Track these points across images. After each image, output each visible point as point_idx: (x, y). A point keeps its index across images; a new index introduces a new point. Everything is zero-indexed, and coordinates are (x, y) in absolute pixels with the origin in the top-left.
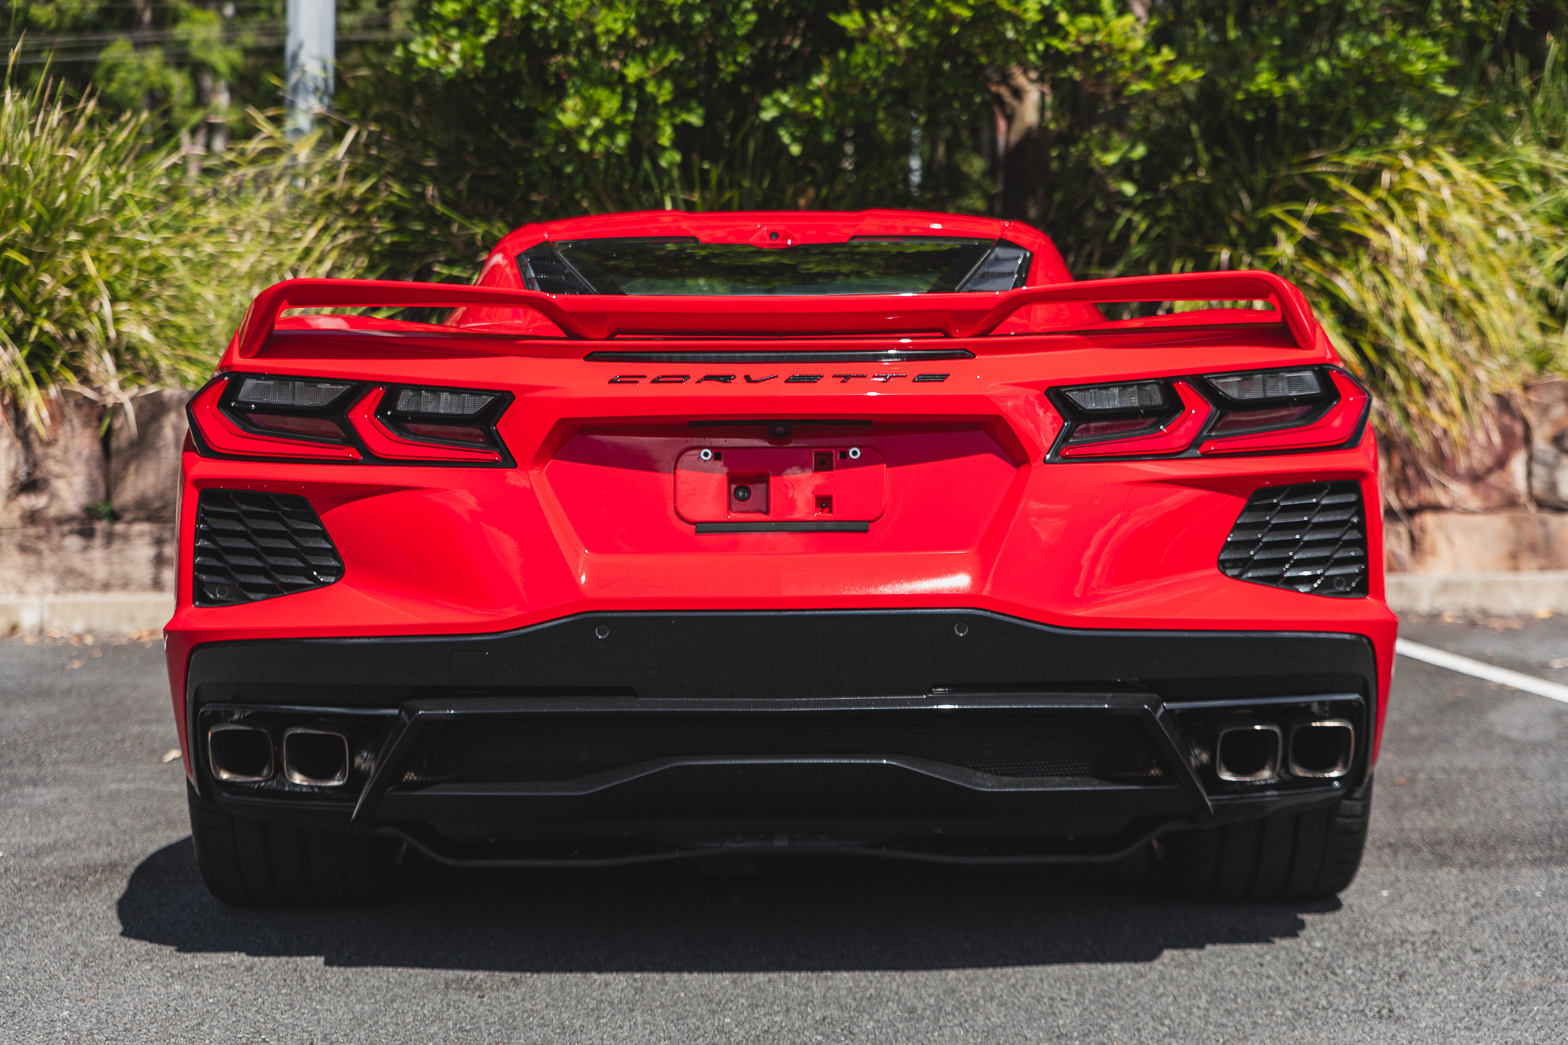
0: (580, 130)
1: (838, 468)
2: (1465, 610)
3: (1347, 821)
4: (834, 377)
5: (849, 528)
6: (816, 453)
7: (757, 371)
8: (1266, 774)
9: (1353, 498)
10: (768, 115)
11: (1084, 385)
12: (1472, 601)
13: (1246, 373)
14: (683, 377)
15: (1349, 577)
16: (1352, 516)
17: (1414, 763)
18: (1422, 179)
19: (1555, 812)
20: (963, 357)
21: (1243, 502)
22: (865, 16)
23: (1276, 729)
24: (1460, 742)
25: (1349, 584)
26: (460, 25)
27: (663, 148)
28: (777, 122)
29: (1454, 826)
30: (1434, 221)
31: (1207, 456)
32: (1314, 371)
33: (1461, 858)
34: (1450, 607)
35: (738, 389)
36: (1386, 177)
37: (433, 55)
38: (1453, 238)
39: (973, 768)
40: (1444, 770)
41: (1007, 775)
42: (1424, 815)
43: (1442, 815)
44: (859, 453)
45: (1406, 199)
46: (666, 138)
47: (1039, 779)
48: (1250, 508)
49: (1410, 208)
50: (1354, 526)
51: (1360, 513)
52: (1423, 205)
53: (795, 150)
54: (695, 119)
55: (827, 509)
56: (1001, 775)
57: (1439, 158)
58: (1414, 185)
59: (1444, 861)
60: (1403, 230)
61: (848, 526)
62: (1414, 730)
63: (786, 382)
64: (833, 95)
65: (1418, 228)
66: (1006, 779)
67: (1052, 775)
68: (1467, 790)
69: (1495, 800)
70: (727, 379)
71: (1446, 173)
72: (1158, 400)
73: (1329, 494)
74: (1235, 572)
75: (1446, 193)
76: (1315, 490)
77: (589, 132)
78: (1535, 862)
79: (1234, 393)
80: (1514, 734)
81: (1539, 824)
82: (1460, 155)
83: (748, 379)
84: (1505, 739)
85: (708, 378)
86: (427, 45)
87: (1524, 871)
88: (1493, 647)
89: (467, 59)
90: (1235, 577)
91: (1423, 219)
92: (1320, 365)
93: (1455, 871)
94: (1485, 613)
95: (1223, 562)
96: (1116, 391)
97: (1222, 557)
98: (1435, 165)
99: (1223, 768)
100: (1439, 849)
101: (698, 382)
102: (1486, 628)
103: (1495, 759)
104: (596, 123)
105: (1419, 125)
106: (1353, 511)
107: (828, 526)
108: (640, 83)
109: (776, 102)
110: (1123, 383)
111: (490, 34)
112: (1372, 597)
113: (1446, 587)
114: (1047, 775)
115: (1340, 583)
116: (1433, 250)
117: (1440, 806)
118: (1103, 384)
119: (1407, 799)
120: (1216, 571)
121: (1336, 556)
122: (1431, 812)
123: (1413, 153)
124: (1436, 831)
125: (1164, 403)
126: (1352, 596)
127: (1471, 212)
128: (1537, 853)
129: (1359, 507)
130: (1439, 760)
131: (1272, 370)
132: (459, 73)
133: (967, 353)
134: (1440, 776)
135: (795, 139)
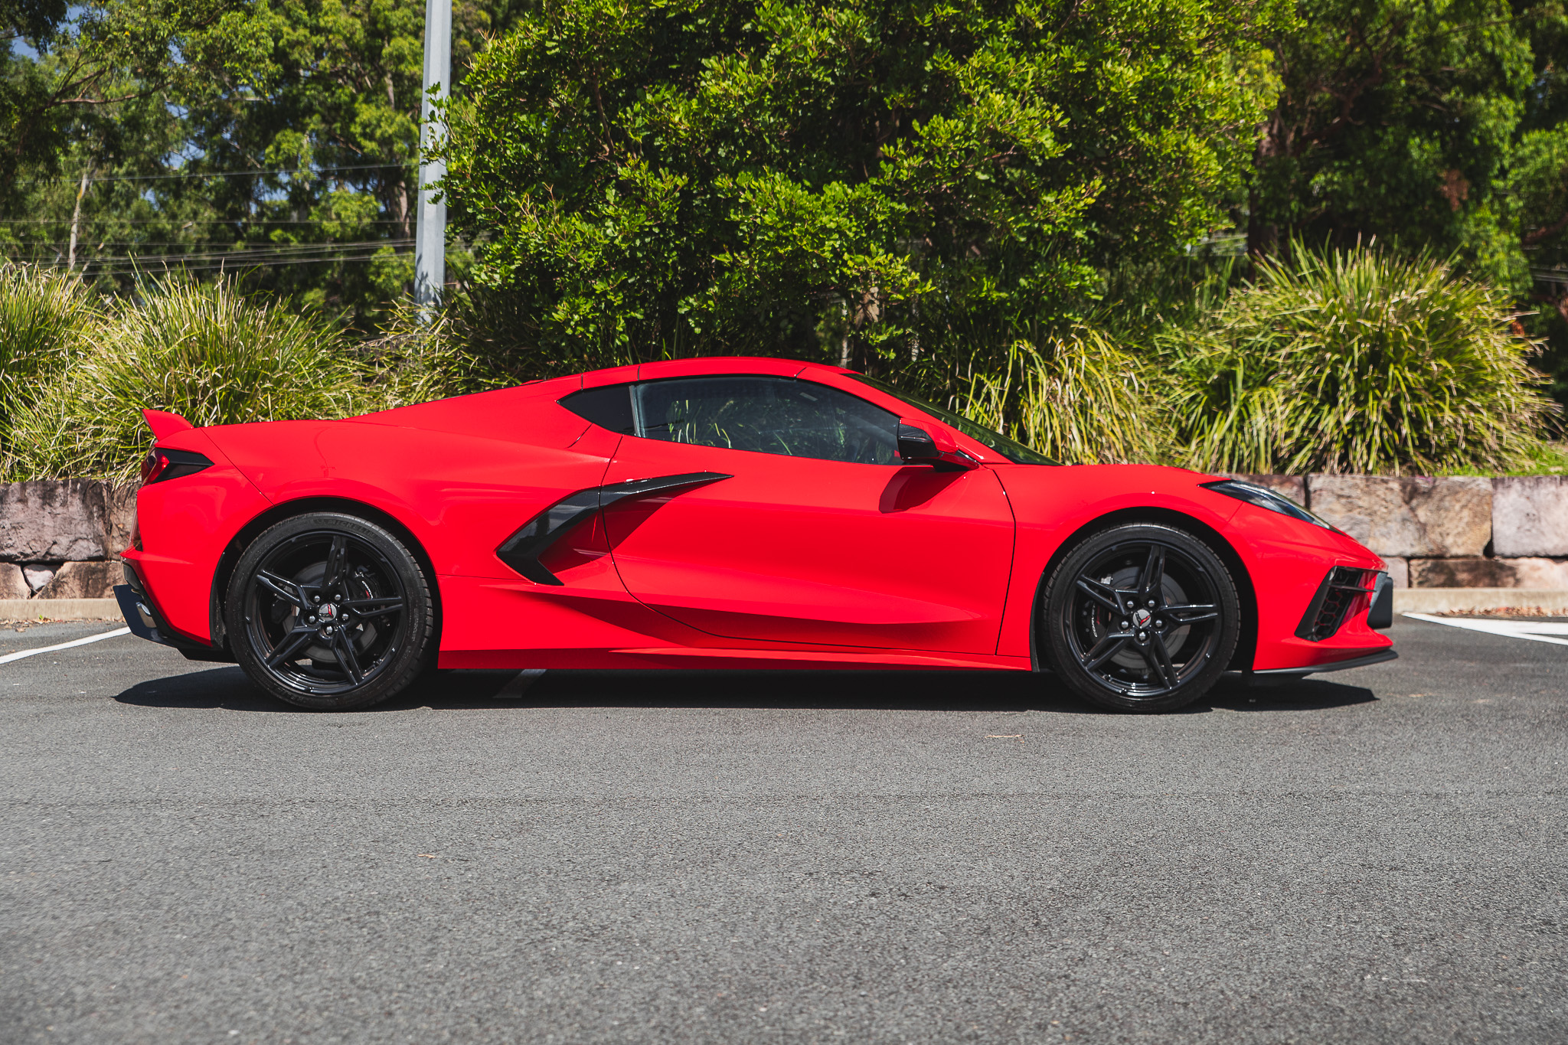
0: (567, 322)
10: (682, 311)
22: (732, 254)
26: (502, 257)
27: (619, 333)
28: (689, 314)
37: (483, 276)
46: (620, 326)
53: (698, 330)
54: (638, 315)
64: (718, 298)
77: (572, 324)
86: (480, 269)
89: (505, 279)
104: (577, 317)
108: (604, 293)
109: (687, 303)
111: (518, 264)
132: (499, 286)
135: (698, 324)
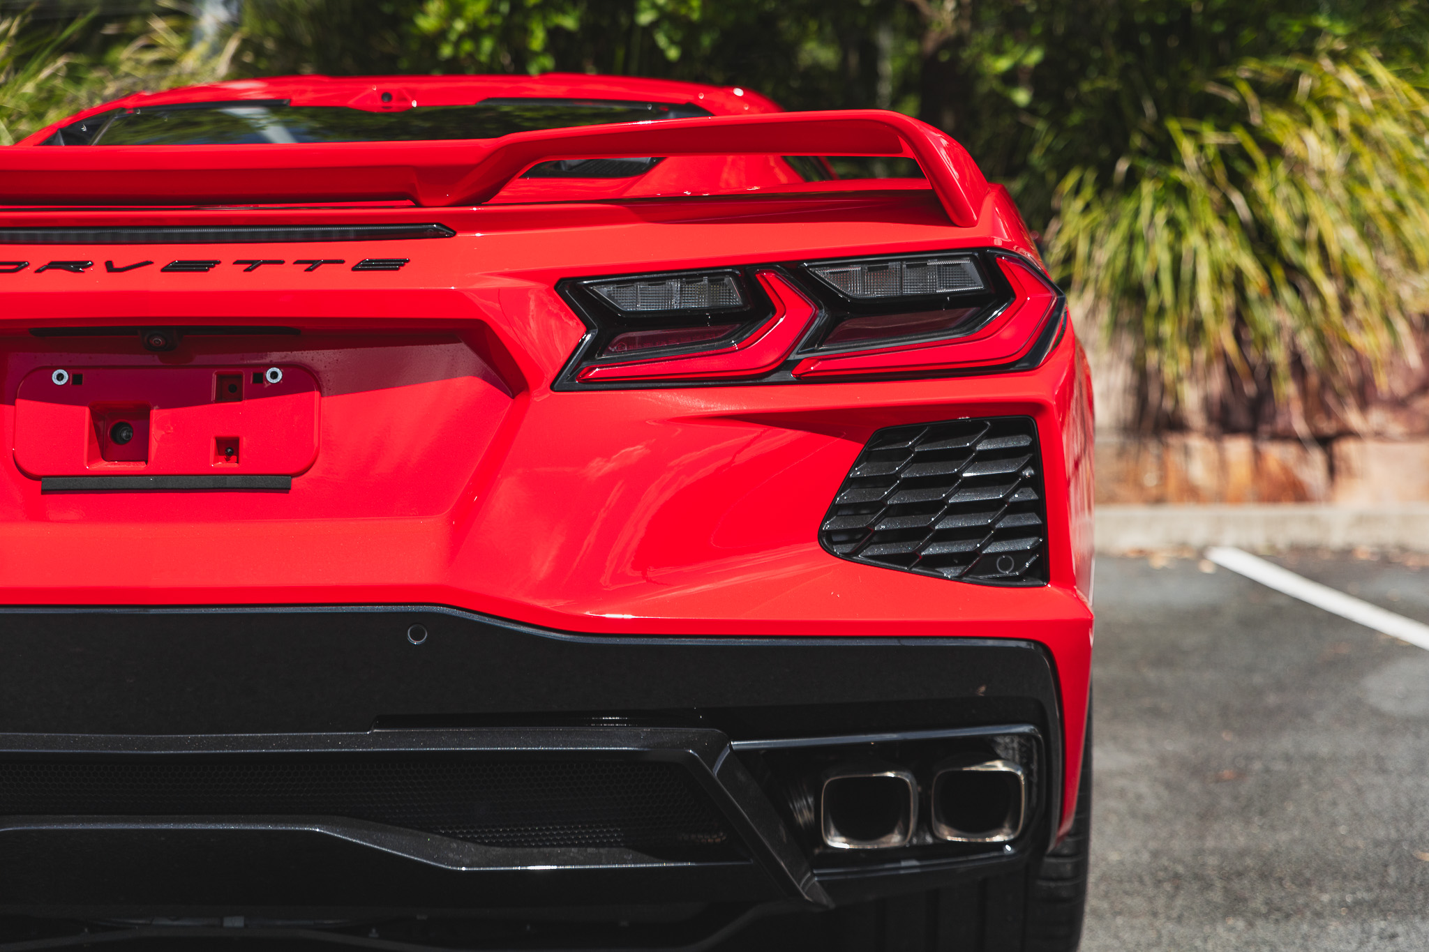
0: (441, 35)
1: (250, 397)
2: (1381, 546)
3: (1052, 884)
4: (236, 263)
5: (263, 485)
6: (220, 377)
7: (123, 254)
8: (895, 839)
9: (1024, 442)
10: (645, 18)
11: (625, 276)
12: (1389, 535)
13: (875, 260)
14: (18, 263)
15: (1021, 555)
16: (1024, 468)
17: (1253, 746)
18: (1344, 87)
19: (1403, 825)
20: (437, 235)
21: (857, 448)
23: (907, 778)
24: (1321, 717)
25: (1019, 565)
27: (535, 54)
28: (654, 25)
29: (1269, 847)
30: (1359, 130)
31: (804, 379)
32: (973, 258)
33: (1258, 903)
34: (1365, 542)
35: (95, 281)
36: (1305, 83)
38: (1377, 146)
39: (446, 835)
40: (1288, 759)
41: (499, 845)
42: (1237, 827)
43: (1261, 827)
44: (280, 376)
45: (1325, 104)
46: (538, 40)
47: (547, 850)
48: (867, 457)
49: (1330, 115)
50: (1026, 483)
51: (1034, 463)
52: (1343, 113)
53: (673, 53)
54: (569, 22)
55: (234, 457)
56: (491, 844)
57: (1363, 63)
58: (1335, 91)
59: (1235, 905)
60: (1322, 139)
61: (259, 482)
62: (1272, 699)
63: (163, 270)
65: (1338, 135)
66: (497, 851)
67: (566, 845)
68: (1306, 787)
69: (1334, 804)
70: (78, 266)
71: (1368, 78)
72: (736, 299)
73: (990, 436)
74: (847, 549)
75: (1366, 101)
76: (971, 430)
77: (453, 37)
78: (1355, 910)
79: (856, 290)
80: (1389, 706)
81: (1378, 844)
82: (1385, 60)
83: (110, 267)
84: (1376, 713)
85: (54, 265)
87: (1333, 926)
88: (1399, 588)
90: (847, 557)
91: (1343, 124)
92: (981, 250)
93: (1241, 924)
94: (1404, 549)
95: (829, 534)
96: (676, 285)
97: (827, 527)
98: (1359, 71)
99: (833, 831)
100: (1236, 885)
101: (38, 271)
102: (1403, 567)
103: (1352, 742)
104: (460, 26)
105: (1340, 29)
106: (1027, 458)
107: (230, 481)
110: (689, 273)
112: (1055, 584)
113: (1362, 520)
114: (559, 846)
115: (1005, 565)
116: (1354, 157)
117: (1262, 813)
118: (657, 274)
119: (1226, 802)
120: (815, 546)
121: (1001, 525)
122: (1248, 822)
123: (1336, 57)
124: (1242, 853)
125: (745, 306)
126: (1024, 582)
127: (1397, 120)
128: (1362, 895)
129: (1033, 455)
130: (1286, 743)
131: (916, 256)
133: (446, 229)
134: (1279, 766)
135: (672, 42)
